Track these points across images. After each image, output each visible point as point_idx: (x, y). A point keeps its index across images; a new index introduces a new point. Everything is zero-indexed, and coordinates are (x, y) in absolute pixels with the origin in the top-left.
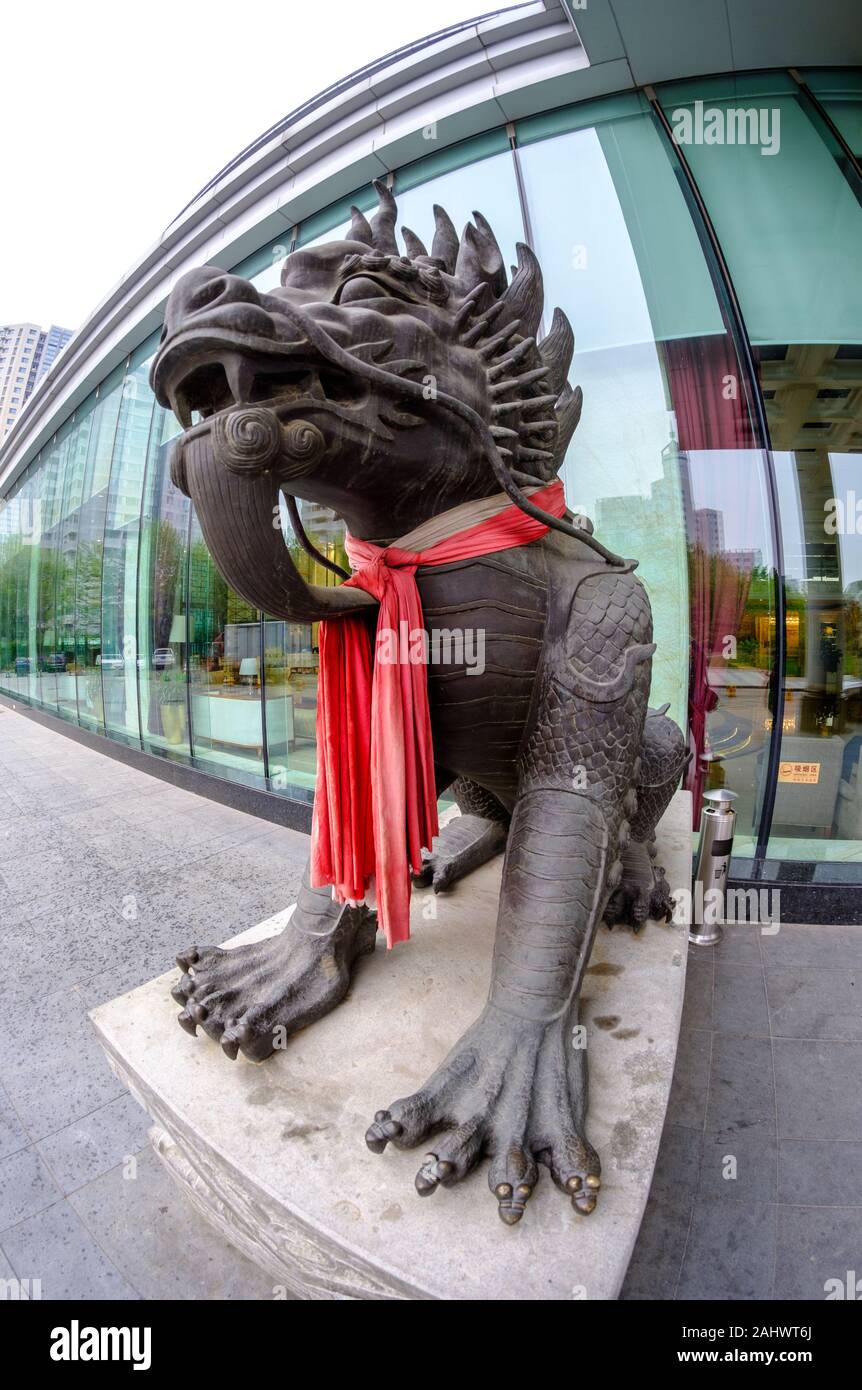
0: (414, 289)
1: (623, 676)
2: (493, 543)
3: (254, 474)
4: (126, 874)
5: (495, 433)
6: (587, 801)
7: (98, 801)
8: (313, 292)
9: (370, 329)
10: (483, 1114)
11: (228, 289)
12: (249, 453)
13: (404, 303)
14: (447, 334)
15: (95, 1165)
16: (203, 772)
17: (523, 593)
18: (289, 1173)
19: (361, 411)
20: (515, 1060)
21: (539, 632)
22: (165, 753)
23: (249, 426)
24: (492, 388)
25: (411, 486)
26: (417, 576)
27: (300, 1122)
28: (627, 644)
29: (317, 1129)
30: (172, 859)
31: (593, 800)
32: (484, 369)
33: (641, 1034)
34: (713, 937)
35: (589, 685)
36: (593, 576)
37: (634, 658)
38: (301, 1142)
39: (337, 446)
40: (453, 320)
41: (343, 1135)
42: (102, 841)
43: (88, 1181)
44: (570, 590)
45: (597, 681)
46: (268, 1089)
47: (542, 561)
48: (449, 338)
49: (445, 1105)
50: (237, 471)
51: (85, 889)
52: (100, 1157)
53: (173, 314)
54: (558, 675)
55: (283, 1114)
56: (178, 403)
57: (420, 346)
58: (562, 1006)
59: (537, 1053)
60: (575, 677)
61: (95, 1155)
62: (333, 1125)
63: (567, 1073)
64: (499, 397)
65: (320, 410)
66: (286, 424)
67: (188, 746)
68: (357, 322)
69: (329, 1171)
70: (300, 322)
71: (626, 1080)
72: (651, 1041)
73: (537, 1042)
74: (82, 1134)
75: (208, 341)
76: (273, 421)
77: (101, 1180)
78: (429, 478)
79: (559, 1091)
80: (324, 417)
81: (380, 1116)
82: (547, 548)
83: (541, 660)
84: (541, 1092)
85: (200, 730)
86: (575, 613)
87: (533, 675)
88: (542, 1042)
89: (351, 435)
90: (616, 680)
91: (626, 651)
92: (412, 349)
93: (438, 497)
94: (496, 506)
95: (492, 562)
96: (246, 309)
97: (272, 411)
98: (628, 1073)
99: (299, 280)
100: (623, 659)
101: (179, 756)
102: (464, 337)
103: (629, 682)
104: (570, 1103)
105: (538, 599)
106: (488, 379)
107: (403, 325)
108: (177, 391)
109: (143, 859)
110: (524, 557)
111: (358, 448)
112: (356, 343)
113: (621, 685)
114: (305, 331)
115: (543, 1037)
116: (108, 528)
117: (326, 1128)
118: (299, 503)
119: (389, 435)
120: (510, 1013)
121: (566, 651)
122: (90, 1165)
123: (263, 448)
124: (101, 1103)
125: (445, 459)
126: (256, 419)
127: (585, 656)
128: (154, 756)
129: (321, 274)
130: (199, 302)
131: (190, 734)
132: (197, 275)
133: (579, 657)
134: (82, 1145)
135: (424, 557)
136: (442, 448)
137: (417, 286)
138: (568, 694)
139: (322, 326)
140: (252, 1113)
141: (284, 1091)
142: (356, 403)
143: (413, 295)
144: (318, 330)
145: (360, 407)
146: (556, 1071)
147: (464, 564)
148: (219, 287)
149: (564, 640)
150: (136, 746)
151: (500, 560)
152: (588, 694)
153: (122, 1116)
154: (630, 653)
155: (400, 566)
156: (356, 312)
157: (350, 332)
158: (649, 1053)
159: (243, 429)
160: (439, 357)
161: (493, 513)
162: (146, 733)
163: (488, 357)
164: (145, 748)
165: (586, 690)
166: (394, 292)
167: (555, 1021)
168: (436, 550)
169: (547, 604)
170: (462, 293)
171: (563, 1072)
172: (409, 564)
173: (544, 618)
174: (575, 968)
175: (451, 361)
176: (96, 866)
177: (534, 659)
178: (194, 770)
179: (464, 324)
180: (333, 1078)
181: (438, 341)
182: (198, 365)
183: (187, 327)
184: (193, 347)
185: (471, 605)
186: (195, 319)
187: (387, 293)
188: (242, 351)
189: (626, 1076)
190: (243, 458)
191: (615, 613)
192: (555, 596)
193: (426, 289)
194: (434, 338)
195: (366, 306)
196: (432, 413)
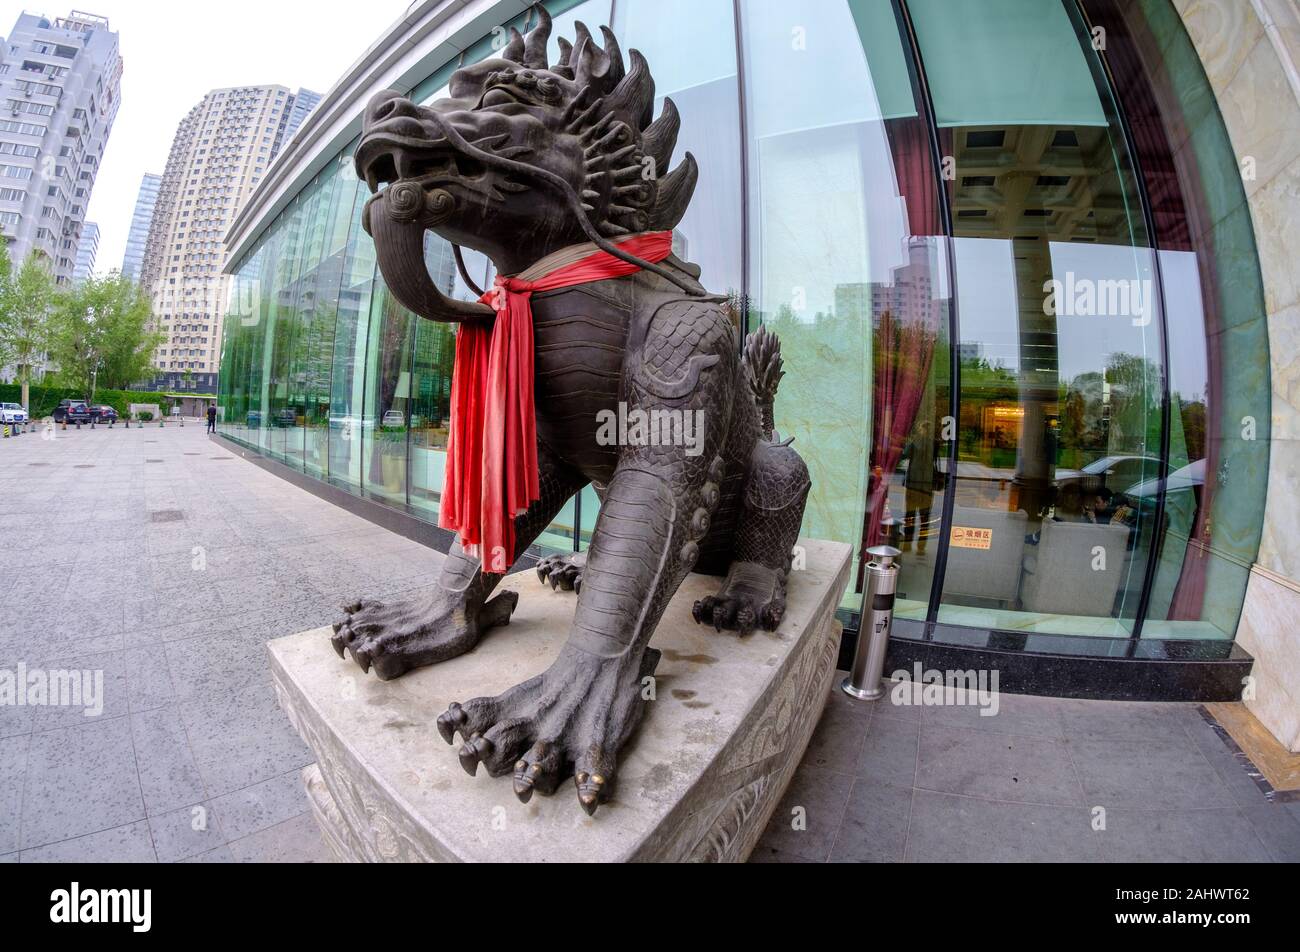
0: (534, 94)
1: (687, 378)
2: (587, 274)
3: (406, 222)
4: (333, 598)
5: (586, 195)
6: (658, 480)
7: (316, 538)
8: (465, 100)
9: (495, 126)
10: (532, 718)
11: (395, 108)
12: (403, 209)
13: (524, 105)
14: (556, 126)
15: (258, 821)
16: (413, 517)
17: (608, 312)
18: (377, 748)
19: (481, 182)
20: (573, 685)
21: (622, 343)
22: (383, 500)
23: (403, 193)
24: (587, 163)
25: (524, 234)
26: (531, 299)
27: (401, 719)
28: (692, 353)
29: (412, 725)
30: (375, 589)
31: (663, 480)
32: (582, 149)
33: (711, 707)
34: (875, 692)
35: (658, 384)
36: (671, 302)
37: (698, 365)
38: (397, 730)
39: (464, 206)
40: (561, 115)
41: (430, 731)
42: (314, 571)
43: (250, 833)
44: (650, 313)
45: (665, 381)
46: (386, 697)
47: (631, 290)
48: (557, 129)
49: (509, 712)
50: (396, 220)
51: (293, 607)
52: (265, 815)
53: (367, 121)
54: (636, 377)
55: (391, 712)
56: (370, 178)
57: (530, 137)
58: (621, 650)
59: (592, 683)
60: (648, 378)
61: (261, 813)
62: (425, 724)
63: (612, 703)
64: (592, 169)
65: (452, 183)
66: (429, 192)
67: (404, 495)
68: (484, 123)
69: (409, 751)
70: (442, 127)
71: (682, 736)
72: (717, 713)
73: (593, 674)
74: (253, 796)
75: (384, 140)
76: (419, 189)
77: (261, 833)
78: (536, 228)
79: (600, 714)
80: (455, 187)
81: (453, 705)
82: (636, 281)
83: (623, 364)
84: (586, 712)
85: (418, 481)
86: (652, 329)
87: (618, 377)
88: (597, 675)
89: (474, 198)
90: (682, 381)
91: (691, 359)
92: (523, 139)
93: (547, 242)
94: (589, 250)
95: (584, 288)
96: (404, 121)
97: (419, 184)
98: (685, 732)
99: (458, 92)
100: (688, 365)
101: (397, 504)
102: (569, 127)
103: (693, 384)
104: (607, 724)
105: (622, 318)
106: (585, 157)
107: (519, 123)
108: (368, 171)
109: (350, 588)
110: (613, 287)
111: (478, 206)
112: (480, 138)
113: (685, 385)
114: (444, 131)
115: (599, 671)
116: (343, 289)
117: (418, 725)
118: (463, 249)
119: (501, 197)
120: (575, 646)
121: (643, 358)
122: (255, 821)
123: (411, 205)
124: (275, 774)
125: (546, 213)
126: (408, 189)
127: (657, 362)
128: (374, 503)
129: (473, 87)
130: (380, 115)
131: (408, 485)
132: (381, 97)
133: (653, 363)
134: (252, 804)
135: (535, 284)
136: (544, 206)
137: (536, 93)
138: (644, 392)
139: (456, 128)
140: (366, 709)
141: (398, 699)
142: (480, 177)
143: (533, 99)
144: (452, 132)
145: (482, 179)
146: (603, 699)
147: (563, 290)
148: (391, 106)
149: (643, 350)
150: (357, 493)
151: (592, 288)
152: (658, 391)
153: (291, 786)
154: (693, 362)
155: (520, 292)
156: (485, 115)
157: (477, 131)
158: (712, 722)
159: (400, 195)
160: (546, 143)
161: (589, 254)
162: (367, 481)
163: (587, 141)
164: (365, 493)
165: (656, 388)
166: (520, 99)
167: (613, 660)
168: (546, 280)
169: (630, 322)
170: (574, 94)
171: (609, 702)
172: (526, 290)
173: (627, 332)
174: (636, 618)
175: (556, 146)
176: (306, 590)
177: (618, 364)
178: (408, 515)
179: (569, 118)
180: (440, 697)
181: (547, 132)
182: (380, 154)
183: (374, 131)
184: (377, 144)
185: (569, 320)
186: (376, 127)
187: (515, 100)
188: (403, 147)
189: (682, 734)
190: (399, 212)
191: (683, 330)
192: (637, 316)
193: (542, 94)
194: (543, 130)
195: (495, 110)
196: (536, 183)
